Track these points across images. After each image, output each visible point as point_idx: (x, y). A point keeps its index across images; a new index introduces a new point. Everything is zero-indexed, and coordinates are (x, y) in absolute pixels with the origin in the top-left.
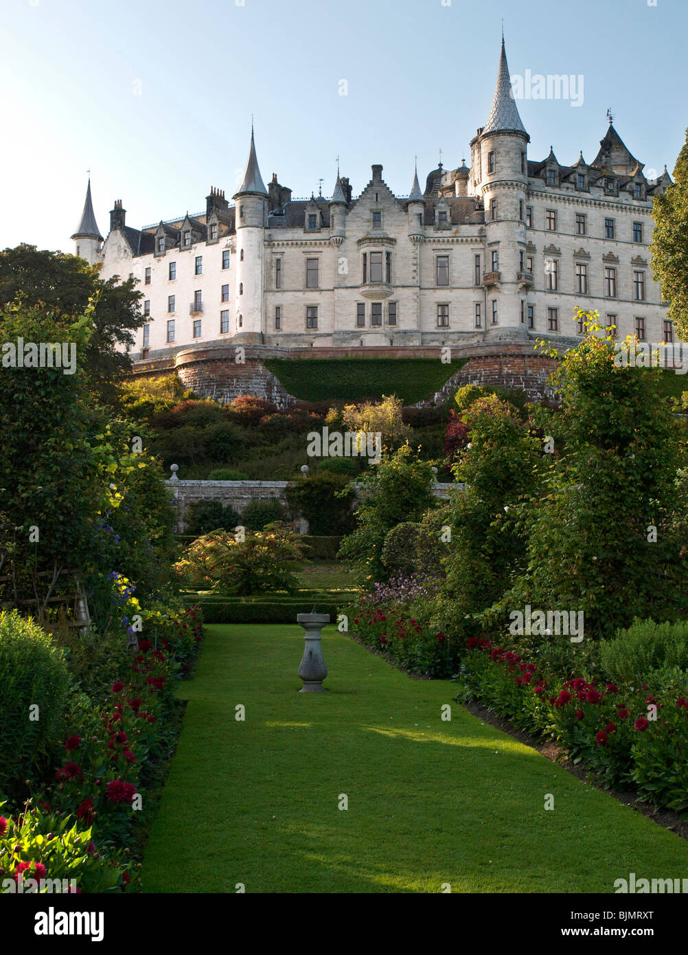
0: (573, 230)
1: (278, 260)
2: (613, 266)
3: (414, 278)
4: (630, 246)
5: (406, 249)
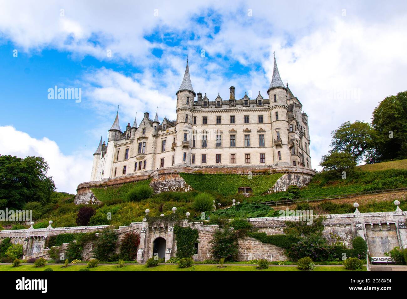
0: (215, 122)
1: (118, 151)
2: (234, 134)
3: (152, 150)
4: (243, 125)
5: (151, 140)
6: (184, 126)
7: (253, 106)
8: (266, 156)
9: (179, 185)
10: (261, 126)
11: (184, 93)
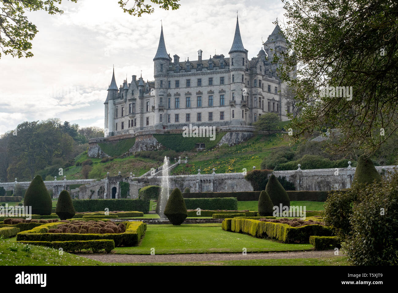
0: (185, 86)
1: (117, 109)
2: (200, 95)
3: (139, 110)
4: (207, 87)
5: (138, 101)
6: (160, 91)
7: (216, 69)
8: (225, 114)
9: (153, 143)
10: (222, 87)
11: (158, 61)
